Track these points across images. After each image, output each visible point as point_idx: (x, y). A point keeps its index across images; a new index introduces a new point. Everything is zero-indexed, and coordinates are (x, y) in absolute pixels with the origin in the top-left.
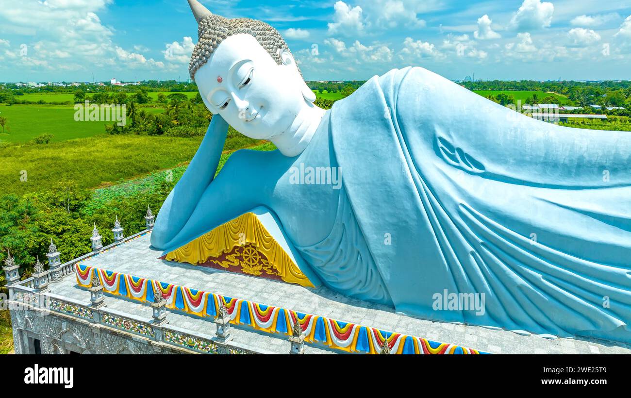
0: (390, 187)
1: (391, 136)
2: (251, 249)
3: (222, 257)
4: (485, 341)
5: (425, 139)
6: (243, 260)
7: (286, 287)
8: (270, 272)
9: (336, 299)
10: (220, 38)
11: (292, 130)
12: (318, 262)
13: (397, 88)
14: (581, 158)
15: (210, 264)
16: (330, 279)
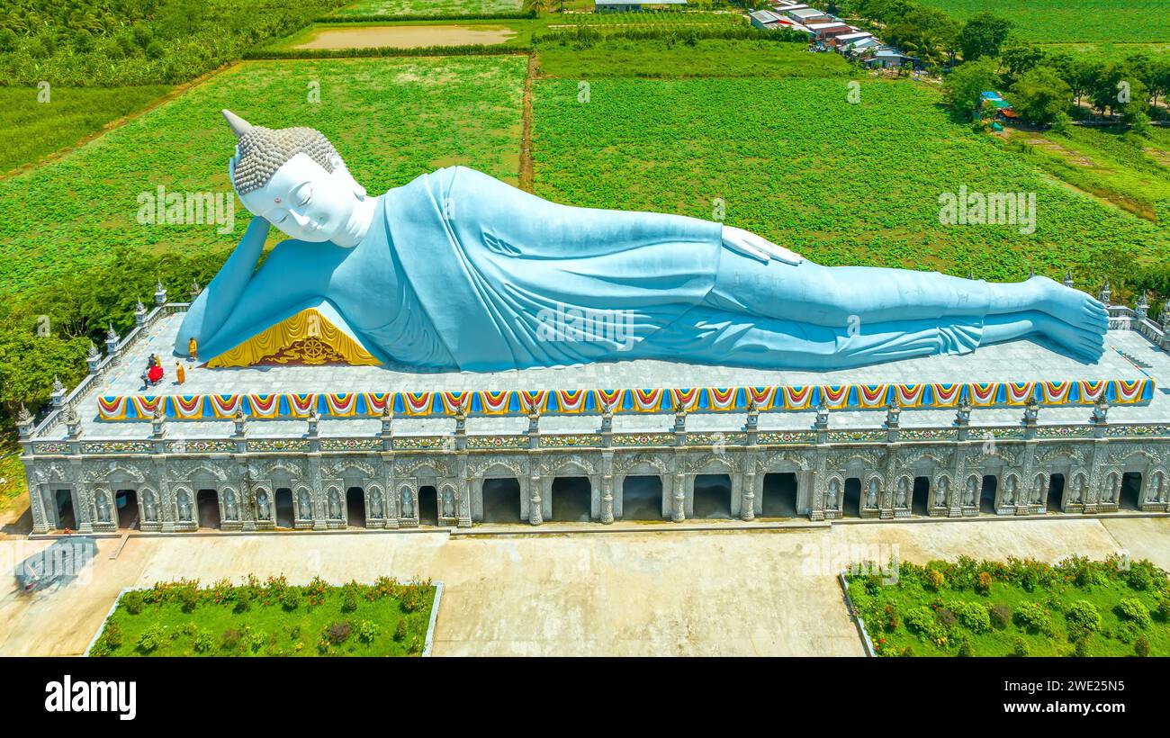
0: (448, 277)
1: (446, 236)
2: (313, 341)
3: (281, 353)
4: (533, 381)
5: (474, 235)
6: (304, 353)
7: (354, 370)
8: (336, 359)
9: (406, 371)
10: (276, 165)
11: (348, 228)
12: (383, 342)
13: (447, 195)
14: (588, 236)
15: (265, 363)
16: (398, 355)
